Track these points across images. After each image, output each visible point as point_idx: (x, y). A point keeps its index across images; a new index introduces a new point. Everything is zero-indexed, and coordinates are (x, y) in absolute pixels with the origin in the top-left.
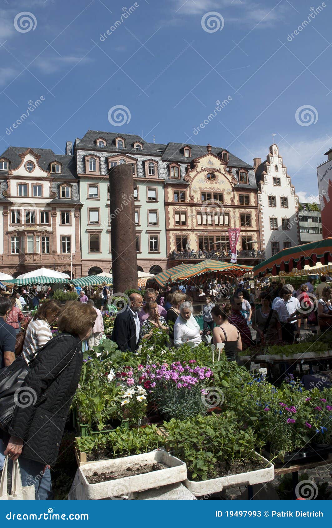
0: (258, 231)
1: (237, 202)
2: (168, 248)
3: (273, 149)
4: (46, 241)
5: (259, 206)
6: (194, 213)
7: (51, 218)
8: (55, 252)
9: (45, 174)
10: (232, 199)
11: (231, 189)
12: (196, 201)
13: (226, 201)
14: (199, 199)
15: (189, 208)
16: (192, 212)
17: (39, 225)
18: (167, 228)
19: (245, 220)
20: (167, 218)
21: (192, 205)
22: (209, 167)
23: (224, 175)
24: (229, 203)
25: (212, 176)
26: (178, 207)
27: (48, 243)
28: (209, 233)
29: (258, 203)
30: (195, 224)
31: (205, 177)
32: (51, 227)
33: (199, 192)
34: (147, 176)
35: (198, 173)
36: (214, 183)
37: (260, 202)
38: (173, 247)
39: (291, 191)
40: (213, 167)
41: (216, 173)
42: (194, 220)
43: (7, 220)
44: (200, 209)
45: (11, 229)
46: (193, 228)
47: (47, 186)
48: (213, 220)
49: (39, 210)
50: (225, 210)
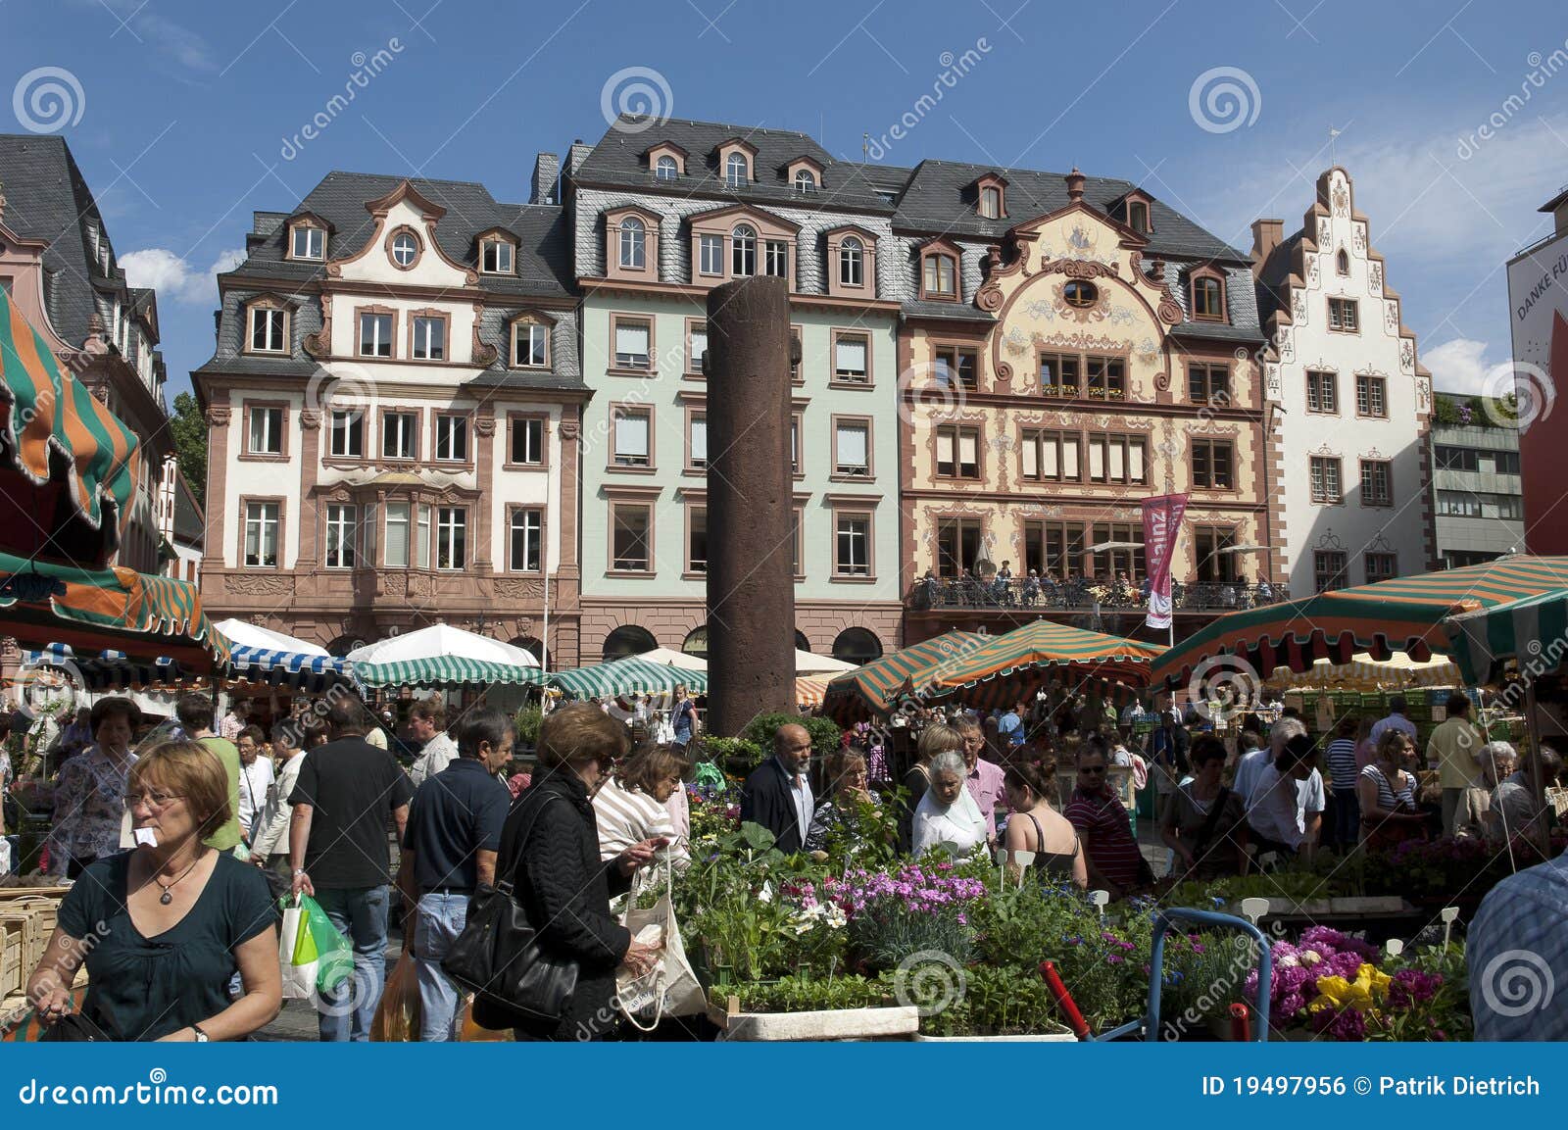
0: (1262, 509)
1: (1178, 391)
2: (905, 564)
3: (1333, 185)
4: (452, 525)
5: (1267, 408)
6: (1011, 431)
7: (475, 440)
8: (483, 566)
9: (457, 278)
10: (1162, 382)
11: (1157, 341)
12: (1018, 386)
13: (1135, 387)
14: (1031, 381)
15: (991, 412)
16: (1002, 429)
17: (432, 466)
18: (904, 488)
19: (1212, 463)
20: (905, 450)
21: (1002, 401)
22: (1073, 256)
23: (1130, 286)
24: (1149, 395)
25: (1082, 293)
27: (459, 532)
28: (1066, 512)
29: (1264, 399)
30: (1012, 474)
31: (1058, 295)
32: (475, 473)
33: (1032, 352)
34: (836, 288)
35: (1030, 279)
36: (1091, 317)
37: (1271, 395)
38: (925, 560)
39: (1403, 350)
40: (1089, 257)
41: (1099, 281)
42: (1011, 459)
43: (316, 445)
44: (1036, 418)
45: (326, 476)
46: (1003, 491)
47: (463, 319)
48: (1082, 461)
49: (433, 409)
50: (1133, 423)
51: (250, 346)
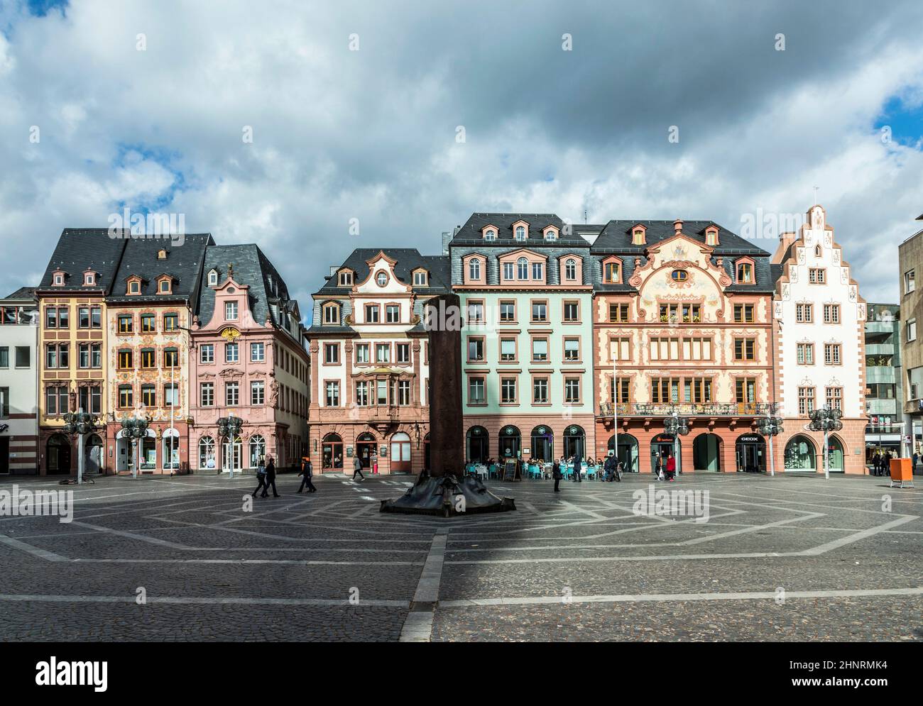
0: (770, 368)
1: (728, 316)
2: (596, 398)
3: (814, 215)
4: (404, 388)
5: (775, 322)
6: (645, 339)
7: (413, 353)
8: (417, 405)
9: (403, 289)
10: (720, 313)
11: (717, 294)
12: (648, 319)
13: (706, 316)
14: (655, 316)
15: (635, 331)
16: (641, 338)
17: (396, 365)
18: (595, 365)
19: (744, 349)
20: (595, 349)
21: (641, 325)
22: (676, 259)
23: (704, 271)
24: (714, 319)
25: (680, 274)
26: (616, 330)
27: (407, 390)
28: (671, 373)
29: (773, 318)
30: (646, 357)
31: (669, 277)
32: (413, 367)
33: (656, 303)
35: (656, 271)
36: (684, 286)
37: (776, 316)
38: (605, 396)
39: (850, 291)
40: (684, 259)
41: (688, 269)
42: (645, 351)
43: (351, 358)
44: (658, 332)
45: (355, 371)
46: (641, 365)
47: (406, 304)
48: (680, 351)
49: (395, 342)
50: (705, 333)
51: (324, 322)
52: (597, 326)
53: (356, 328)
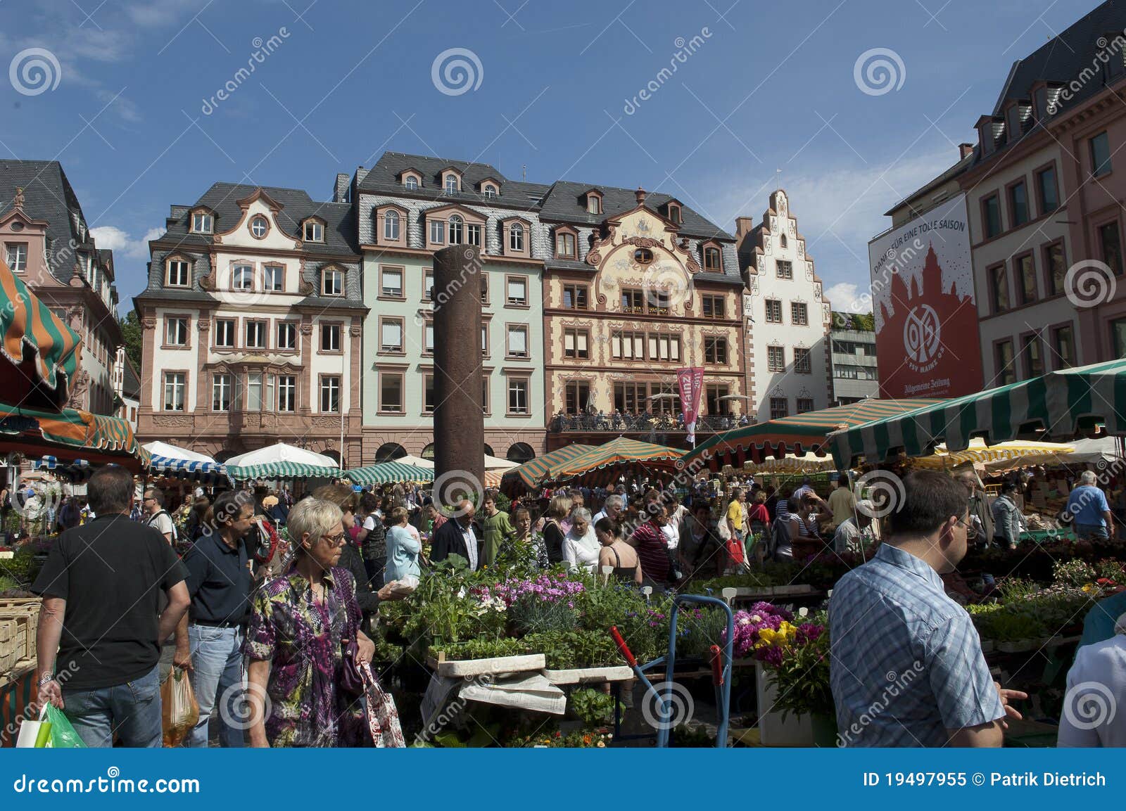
0: (741, 375)
1: (697, 311)
2: (548, 407)
3: (778, 199)
4: (287, 386)
5: (745, 320)
6: (606, 332)
7: (301, 337)
8: (305, 410)
9: (290, 244)
10: (688, 306)
12: (610, 307)
13: (674, 308)
14: (617, 304)
15: (595, 321)
16: (601, 331)
17: (275, 352)
18: (547, 364)
19: (716, 350)
20: (547, 343)
21: (601, 315)
22: (640, 235)
23: (670, 252)
24: (681, 312)
25: (644, 256)
26: (572, 319)
27: (291, 390)
28: (637, 377)
29: (743, 315)
30: (607, 356)
31: (631, 257)
32: (300, 356)
33: (617, 288)
34: (508, 252)
35: (616, 248)
37: (746, 313)
38: (559, 404)
39: (815, 289)
40: (648, 236)
41: (653, 249)
42: (606, 347)
43: (207, 340)
44: (620, 325)
45: (213, 358)
46: (602, 365)
47: (293, 268)
48: (645, 349)
49: (276, 319)
50: (672, 328)
51: (168, 282)
52: (548, 313)
53: (216, 296)
